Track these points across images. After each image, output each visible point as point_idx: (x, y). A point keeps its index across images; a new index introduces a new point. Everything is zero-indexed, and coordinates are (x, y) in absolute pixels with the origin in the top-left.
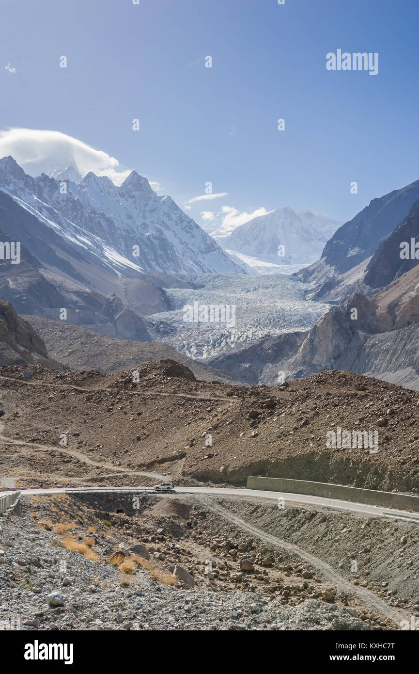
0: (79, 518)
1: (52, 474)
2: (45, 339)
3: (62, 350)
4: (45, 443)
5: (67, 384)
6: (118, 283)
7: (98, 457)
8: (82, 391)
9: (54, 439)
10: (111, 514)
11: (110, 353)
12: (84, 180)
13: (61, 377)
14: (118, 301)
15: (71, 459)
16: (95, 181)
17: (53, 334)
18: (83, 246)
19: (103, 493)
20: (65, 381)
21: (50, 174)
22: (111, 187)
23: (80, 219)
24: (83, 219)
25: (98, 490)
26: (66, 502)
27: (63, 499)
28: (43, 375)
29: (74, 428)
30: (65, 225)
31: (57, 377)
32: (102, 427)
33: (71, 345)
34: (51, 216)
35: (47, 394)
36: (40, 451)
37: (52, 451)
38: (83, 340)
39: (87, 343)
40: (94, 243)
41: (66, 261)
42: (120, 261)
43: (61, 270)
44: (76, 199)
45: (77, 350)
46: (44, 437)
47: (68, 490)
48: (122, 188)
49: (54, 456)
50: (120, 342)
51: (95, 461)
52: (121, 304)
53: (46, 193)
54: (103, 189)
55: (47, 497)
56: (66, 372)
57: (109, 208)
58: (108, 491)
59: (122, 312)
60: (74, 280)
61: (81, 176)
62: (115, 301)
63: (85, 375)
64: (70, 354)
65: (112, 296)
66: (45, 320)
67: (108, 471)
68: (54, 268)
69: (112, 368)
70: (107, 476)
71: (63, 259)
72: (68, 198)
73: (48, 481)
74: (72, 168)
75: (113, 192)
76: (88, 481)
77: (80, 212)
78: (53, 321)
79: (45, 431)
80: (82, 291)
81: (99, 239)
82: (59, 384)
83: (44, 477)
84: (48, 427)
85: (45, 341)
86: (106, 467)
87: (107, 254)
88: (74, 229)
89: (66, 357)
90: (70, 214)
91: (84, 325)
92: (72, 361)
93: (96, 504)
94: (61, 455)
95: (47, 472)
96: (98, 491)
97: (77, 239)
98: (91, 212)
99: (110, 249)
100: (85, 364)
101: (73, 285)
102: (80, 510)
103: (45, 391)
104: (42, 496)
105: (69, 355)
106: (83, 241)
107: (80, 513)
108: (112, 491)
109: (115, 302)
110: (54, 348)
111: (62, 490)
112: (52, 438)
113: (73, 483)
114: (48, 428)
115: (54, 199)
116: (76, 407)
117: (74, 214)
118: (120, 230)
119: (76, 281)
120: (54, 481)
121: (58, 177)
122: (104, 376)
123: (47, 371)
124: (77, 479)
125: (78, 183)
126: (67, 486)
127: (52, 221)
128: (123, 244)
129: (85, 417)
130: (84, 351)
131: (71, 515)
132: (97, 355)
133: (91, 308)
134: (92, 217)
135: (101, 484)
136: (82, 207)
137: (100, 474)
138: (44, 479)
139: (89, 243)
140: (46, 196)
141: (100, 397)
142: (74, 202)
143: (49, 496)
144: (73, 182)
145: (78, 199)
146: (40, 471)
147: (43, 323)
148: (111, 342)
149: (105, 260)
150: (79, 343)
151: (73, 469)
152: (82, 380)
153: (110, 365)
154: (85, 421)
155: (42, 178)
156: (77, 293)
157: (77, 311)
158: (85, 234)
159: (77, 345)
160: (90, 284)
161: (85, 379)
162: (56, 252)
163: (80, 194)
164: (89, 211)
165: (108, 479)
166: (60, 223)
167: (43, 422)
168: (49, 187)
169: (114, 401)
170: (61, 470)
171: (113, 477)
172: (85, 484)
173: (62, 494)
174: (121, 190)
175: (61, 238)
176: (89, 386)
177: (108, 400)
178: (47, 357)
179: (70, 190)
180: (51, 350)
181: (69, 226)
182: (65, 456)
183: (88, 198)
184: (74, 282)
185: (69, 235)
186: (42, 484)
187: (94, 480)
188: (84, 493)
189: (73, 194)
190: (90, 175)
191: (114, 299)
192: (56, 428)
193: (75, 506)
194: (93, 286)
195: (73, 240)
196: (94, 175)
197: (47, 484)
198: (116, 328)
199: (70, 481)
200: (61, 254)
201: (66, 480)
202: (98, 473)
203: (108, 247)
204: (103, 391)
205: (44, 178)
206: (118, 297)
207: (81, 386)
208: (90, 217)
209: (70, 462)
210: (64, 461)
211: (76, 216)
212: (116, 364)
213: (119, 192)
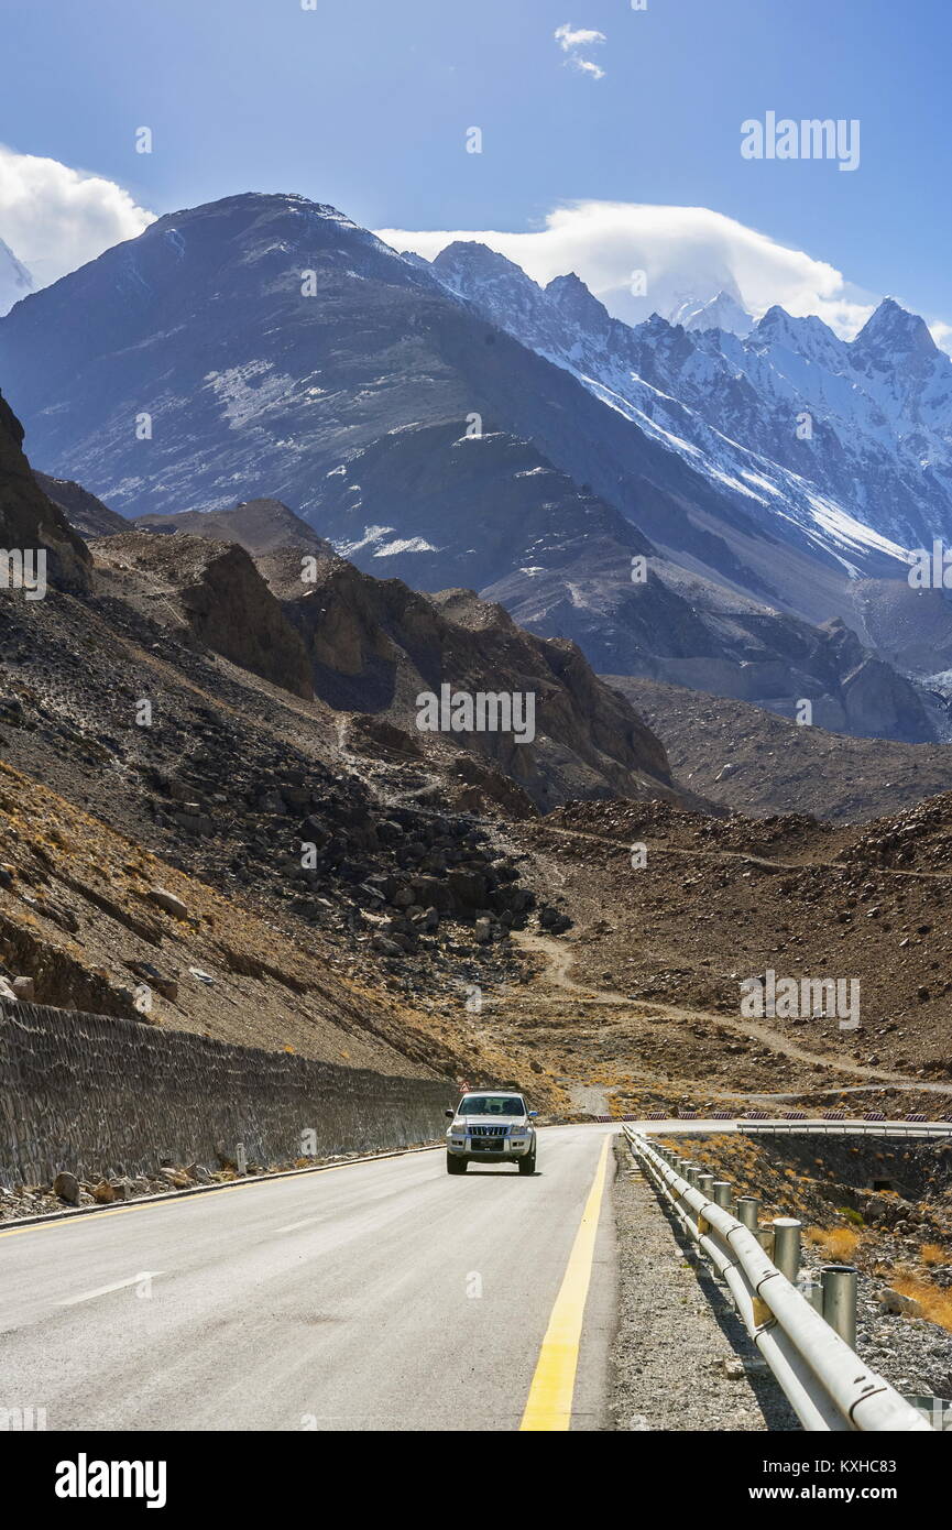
0: (784, 1200)
1: (700, 1082)
2: (665, 735)
3: (706, 765)
4: (678, 1002)
5: (730, 849)
6: (849, 591)
7: (817, 1041)
8: (771, 867)
9: (700, 992)
10: (860, 1192)
11: (831, 772)
12: (760, 327)
13: (716, 833)
14: (849, 638)
15: (747, 1045)
16: (786, 329)
17: (684, 724)
18: (758, 498)
19: (836, 1136)
20: (726, 842)
21: (672, 316)
22: (828, 344)
23: (751, 430)
24: (758, 426)
25: (824, 1126)
26: (748, 1157)
27: (741, 1148)
28: (668, 826)
29: (752, 964)
30: (710, 444)
31: (704, 832)
32: (824, 962)
33: (731, 750)
34: (676, 424)
35: (680, 875)
36: (666, 1022)
37: (698, 1022)
38: (761, 737)
39: (771, 748)
40: (785, 489)
41: (715, 537)
42: (854, 536)
43: (703, 561)
44: (738, 377)
45: (745, 764)
46: (674, 987)
47: (745, 1126)
48: (857, 345)
49: (704, 1035)
50: (854, 744)
51: (810, 1051)
52: (857, 646)
53: (662, 364)
54: (810, 348)
55: (698, 1141)
56: (728, 820)
57: (823, 398)
58: (849, 1131)
59: (861, 666)
60: (735, 585)
61: (752, 317)
62: (842, 637)
63: (778, 829)
64: (728, 774)
65: (833, 625)
66: (664, 688)
67: (845, 1078)
68: (685, 556)
69: (836, 811)
70: (844, 1091)
71: (707, 532)
72: (719, 376)
73: (689, 1099)
74: (728, 299)
75: (835, 355)
76: (793, 1102)
77: (748, 411)
78: (684, 691)
79: (677, 971)
80: (755, 613)
81: (799, 478)
82: (709, 850)
83: (679, 1088)
84: (684, 960)
85: (664, 742)
86: (839, 1066)
87: (818, 518)
88: (733, 455)
89: (717, 782)
90: (725, 416)
91: (762, 701)
92: (732, 793)
93: (819, 1165)
94: (721, 1034)
95: (687, 1076)
96: (823, 1130)
97: (741, 480)
98: (777, 410)
99: (827, 503)
100: (767, 800)
101: (733, 598)
102: (787, 1178)
103: (673, 868)
104: (685, 1138)
105: (724, 779)
106: (755, 485)
107: (786, 1187)
108: (862, 1131)
109: (842, 642)
110: (686, 759)
111: (731, 1126)
112: (695, 989)
113: (755, 1107)
114: (685, 963)
115: (682, 379)
116: (754, 911)
117: (734, 416)
118: (853, 454)
119: (742, 589)
120: (705, 1099)
121: (691, 324)
122: (827, 830)
123: (679, 815)
124: (764, 1096)
125: (743, 336)
126: (739, 1113)
127: (679, 437)
128: (860, 490)
129: (780, 935)
130: (763, 768)
131: (764, 1193)
132: (798, 779)
133: (780, 655)
134: (780, 423)
135: (828, 1111)
136: (755, 398)
137: (823, 1085)
138: (679, 1093)
139: (774, 491)
140: (662, 371)
141: (817, 886)
142: (733, 384)
143: (703, 1141)
144: (732, 335)
145: (743, 377)
146: (669, 1075)
147: (660, 697)
148: (833, 743)
149: (815, 533)
150: (751, 746)
151: (753, 1070)
152: (769, 841)
153: (833, 803)
154: (781, 947)
155: (653, 327)
156: (745, 619)
157: (744, 664)
158: (762, 468)
159: (746, 751)
160: (776, 596)
161: (776, 837)
162: (690, 516)
163: (748, 364)
164: (773, 408)
165: (845, 1099)
166: (697, 441)
167: (671, 948)
168: (669, 348)
169: (855, 896)
170: (722, 1073)
171: (859, 1095)
172: (788, 1110)
173: (731, 1134)
174: (856, 349)
175: (702, 480)
176: (789, 855)
177: (839, 893)
178: (669, 783)
179: (725, 356)
180: (680, 765)
181: (720, 449)
182: (732, 1037)
183: (769, 375)
184: (733, 588)
185: (721, 471)
186: (677, 1109)
187: (809, 1101)
188: (787, 1135)
189: (732, 366)
190: (775, 315)
191: (840, 635)
192: (705, 964)
193: (774, 1167)
194: (784, 601)
195: (731, 482)
196: (784, 313)
197: (689, 1109)
198: (844, 707)
199: (748, 1101)
200: (701, 519)
201: (738, 1098)
202: (819, 1081)
203: (823, 501)
204: (825, 868)
205: (658, 326)
206: (850, 628)
207: (766, 856)
208: (774, 423)
209: (745, 1051)
210: (729, 1050)
211: (739, 420)
212: (846, 800)
213: (848, 354)
